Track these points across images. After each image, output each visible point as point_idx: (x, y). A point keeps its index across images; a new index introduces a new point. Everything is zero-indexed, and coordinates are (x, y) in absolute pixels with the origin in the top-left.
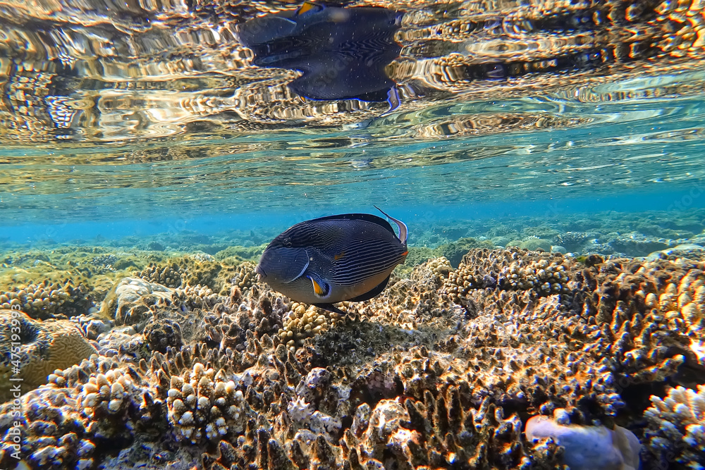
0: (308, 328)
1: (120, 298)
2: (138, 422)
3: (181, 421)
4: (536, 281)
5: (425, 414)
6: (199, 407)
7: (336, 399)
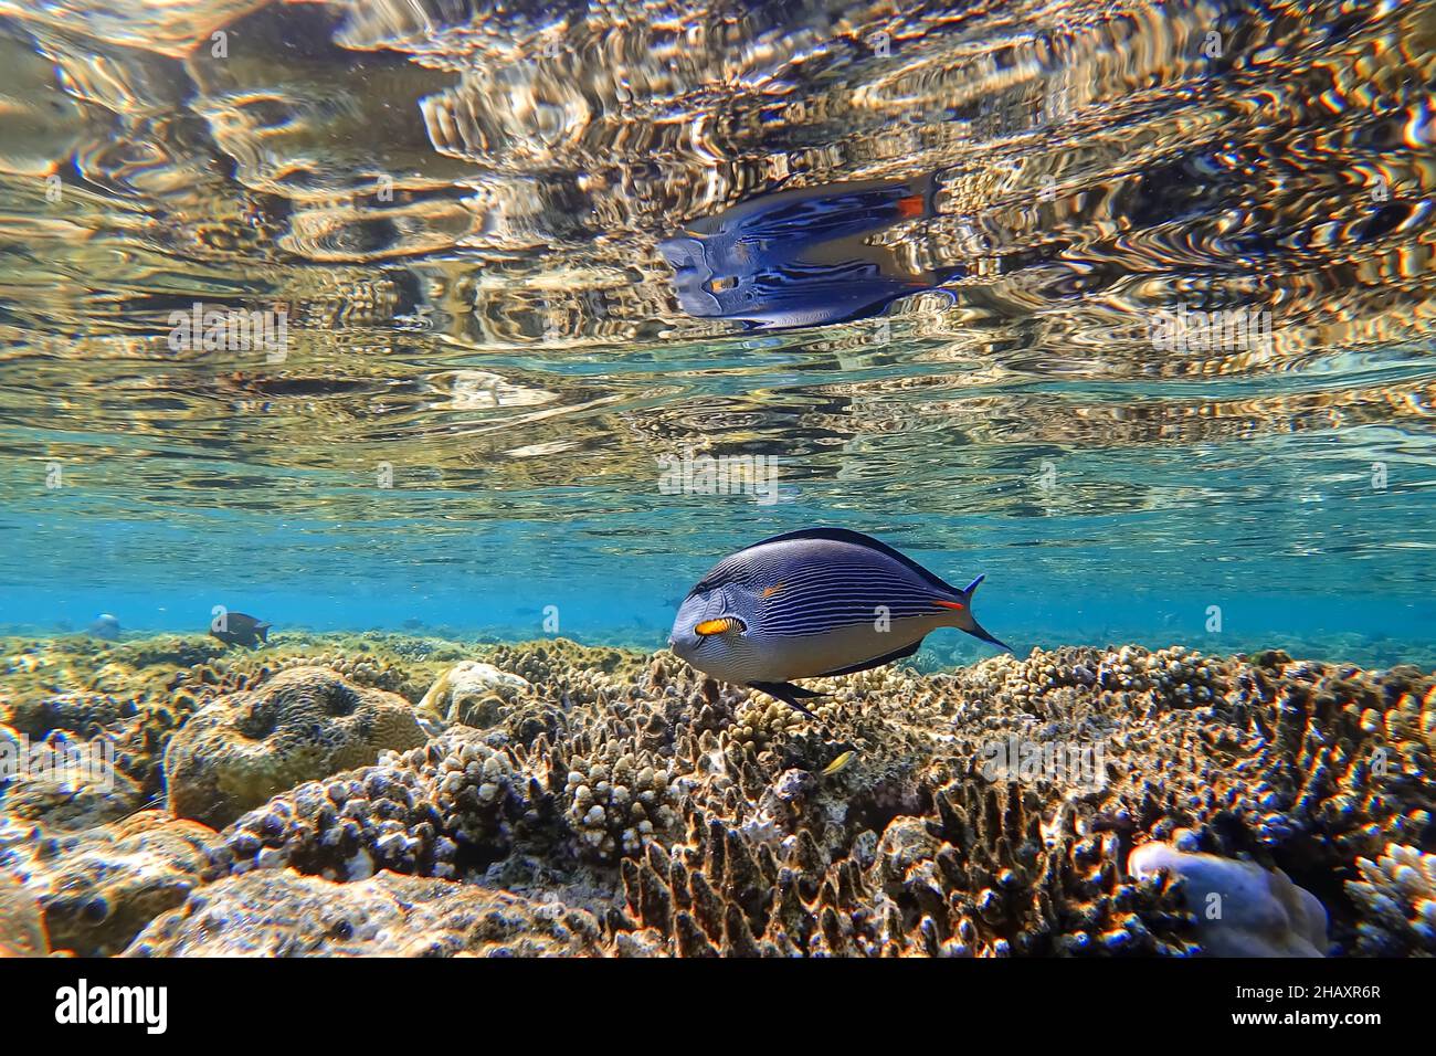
0: (777, 725)
1: (456, 690)
2: (518, 823)
3: (587, 818)
4: (1165, 679)
5: (966, 818)
6: (615, 801)
7: (823, 820)
